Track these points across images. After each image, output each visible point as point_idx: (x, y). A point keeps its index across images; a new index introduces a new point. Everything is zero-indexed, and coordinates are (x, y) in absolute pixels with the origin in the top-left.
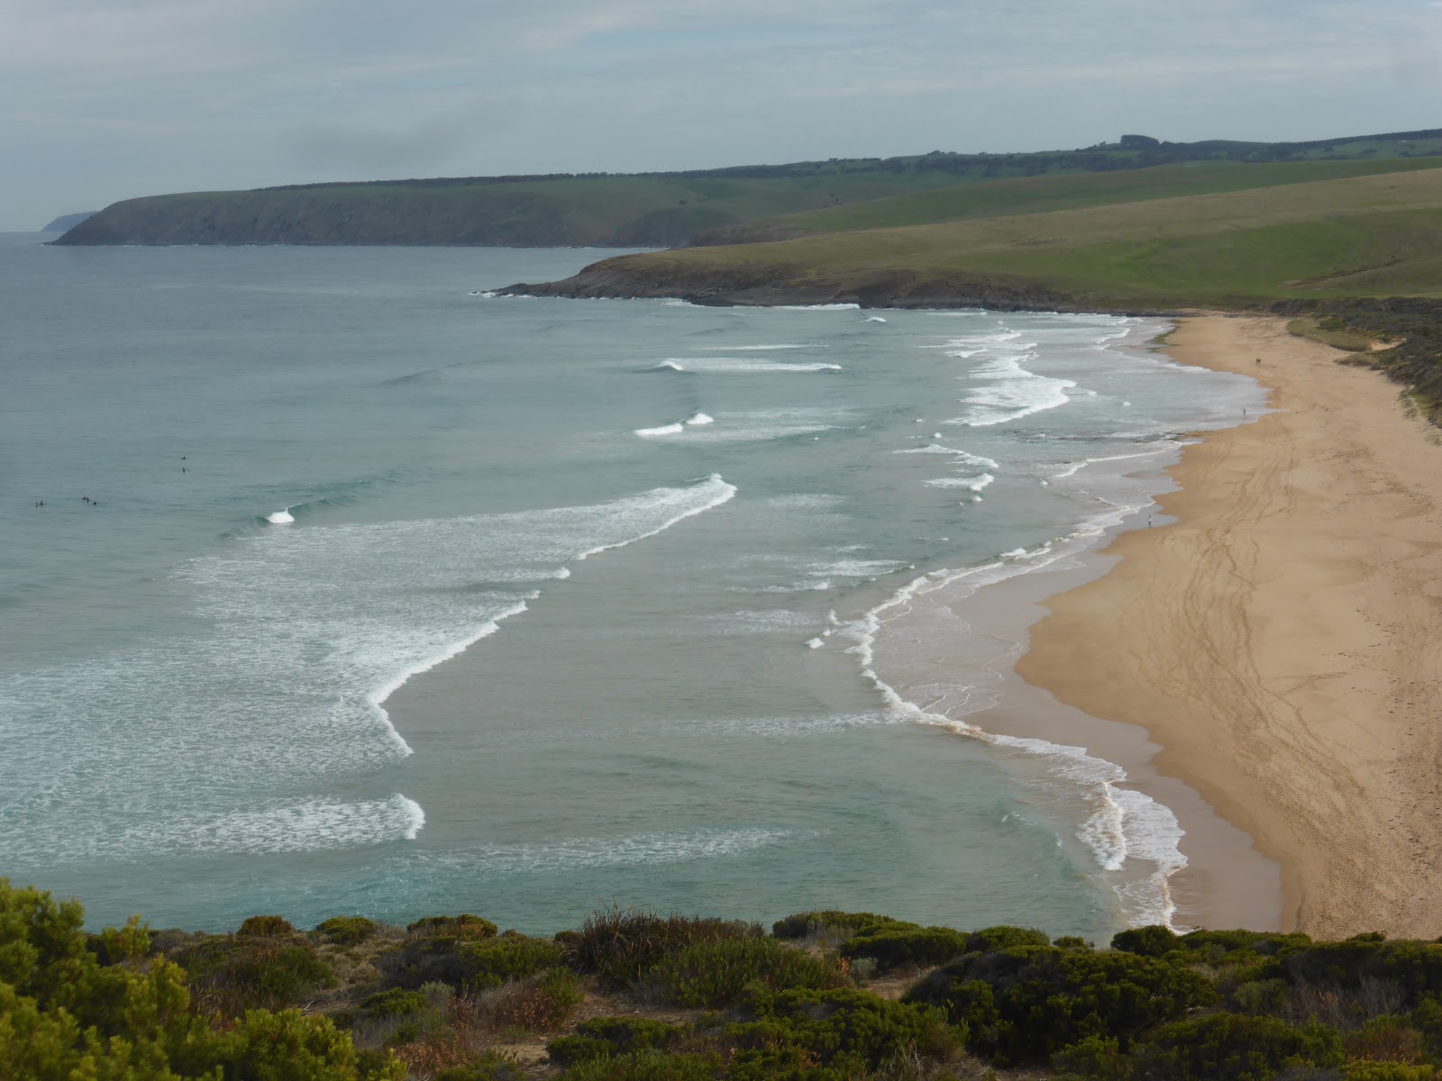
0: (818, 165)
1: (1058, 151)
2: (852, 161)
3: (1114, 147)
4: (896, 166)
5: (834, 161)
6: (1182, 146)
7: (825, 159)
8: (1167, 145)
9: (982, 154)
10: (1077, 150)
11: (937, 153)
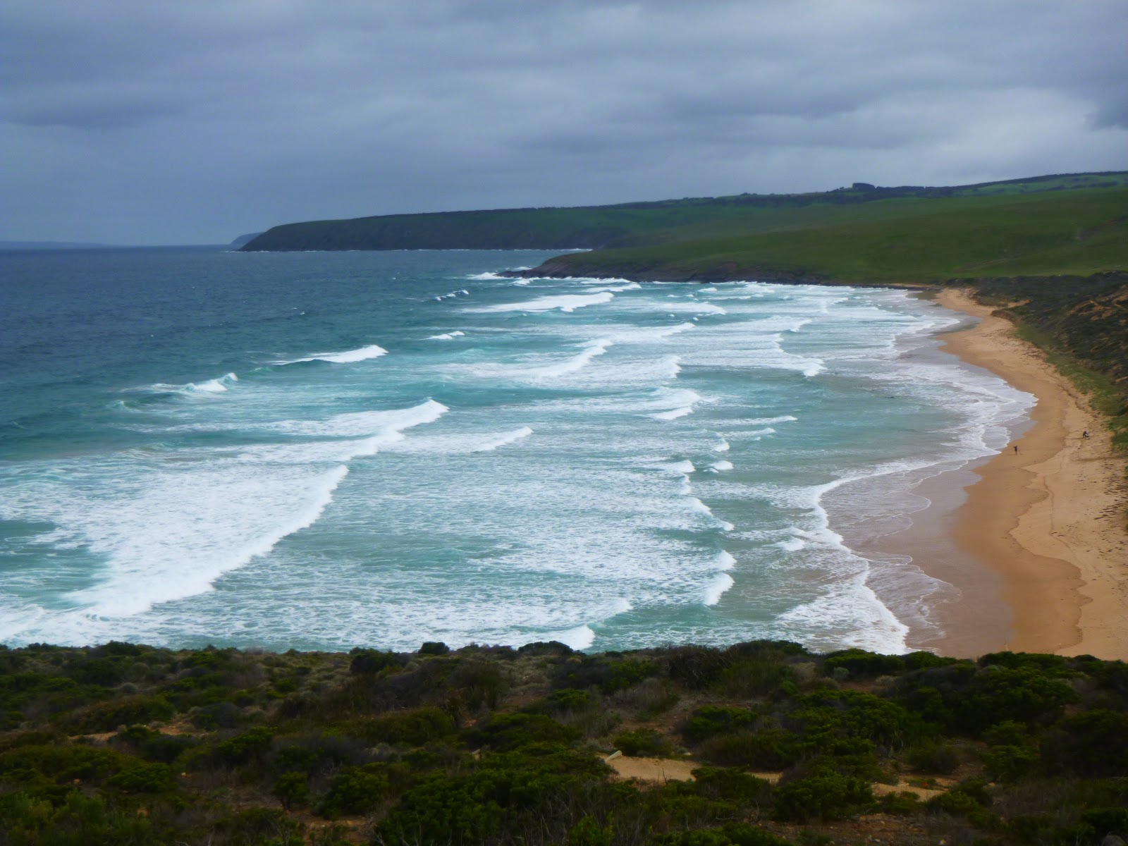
0: (677, 202)
1: (817, 193)
2: (697, 199)
3: (849, 190)
4: (722, 201)
5: (686, 199)
6: (888, 189)
7: (681, 198)
8: (880, 189)
9: (772, 195)
10: (827, 192)
11: (746, 194)
